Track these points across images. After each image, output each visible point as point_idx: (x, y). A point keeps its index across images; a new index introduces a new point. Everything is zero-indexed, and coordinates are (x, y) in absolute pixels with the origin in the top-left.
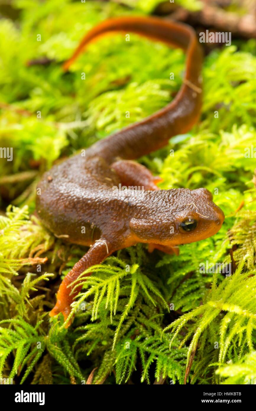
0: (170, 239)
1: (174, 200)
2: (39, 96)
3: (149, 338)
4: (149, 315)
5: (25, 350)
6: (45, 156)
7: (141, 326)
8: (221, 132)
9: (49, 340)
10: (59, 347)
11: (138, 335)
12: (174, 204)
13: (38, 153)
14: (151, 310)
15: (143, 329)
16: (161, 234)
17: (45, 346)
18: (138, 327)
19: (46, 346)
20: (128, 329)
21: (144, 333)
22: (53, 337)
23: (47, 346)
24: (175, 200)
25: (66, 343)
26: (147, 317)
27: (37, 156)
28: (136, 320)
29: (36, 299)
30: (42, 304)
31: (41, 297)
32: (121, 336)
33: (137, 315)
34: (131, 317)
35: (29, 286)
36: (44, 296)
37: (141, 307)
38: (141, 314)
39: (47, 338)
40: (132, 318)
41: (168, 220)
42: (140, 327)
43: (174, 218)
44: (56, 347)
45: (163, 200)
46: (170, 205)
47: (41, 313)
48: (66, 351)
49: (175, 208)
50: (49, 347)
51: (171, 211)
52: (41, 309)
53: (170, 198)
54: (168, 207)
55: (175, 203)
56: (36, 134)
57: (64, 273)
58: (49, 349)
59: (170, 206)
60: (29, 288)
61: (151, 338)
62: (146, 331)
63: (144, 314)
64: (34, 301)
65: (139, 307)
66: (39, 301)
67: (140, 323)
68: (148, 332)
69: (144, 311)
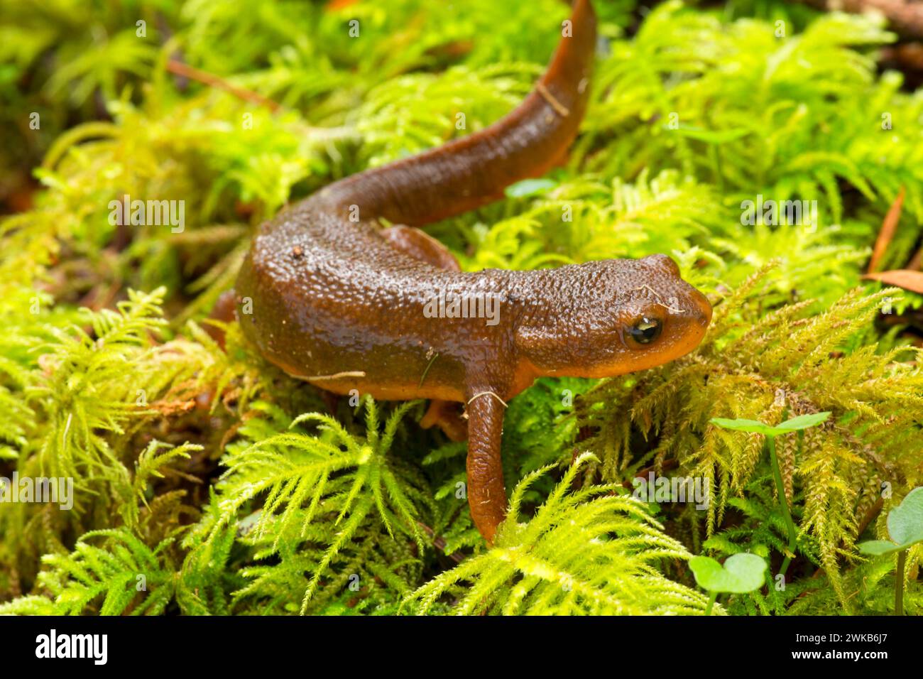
0: (607, 363)
1: (604, 281)
2: (287, 64)
3: (384, 607)
4: (392, 557)
5: (127, 594)
6: (263, 195)
7: (373, 580)
8: (617, 182)
9: (183, 582)
10: (203, 599)
11: (364, 598)
12: (607, 291)
13: (250, 188)
14: (399, 548)
15: (374, 587)
16: (589, 354)
17: (172, 592)
18: (366, 581)
19: (175, 591)
20: (344, 584)
21: (375, 596)
22: (192, 577)
23: (177, 592)
24: (606, 282)
25: (219, 592)
26: (389, 562)
27: (246, 196)
28: (364, 566)
29: (166, 498)
30: (179, 511)
31: (177, 495)
32: (328, 596)
33: (367, 556)
34: (353, 559)
35: (149, 468)
36: (184, 492)
37: (377, 540)
38: (376, 554)
39: (178, 577)
40: (355, 562)
41: (601, 323)
42: (369, 582)
43: (613, 319)
44: (195, 596)
45: (582, 284)
46: (599, 292)
47: (174, 526)
48: (216, 608)
49: (610, 298)
50: (179, 596)
51: (603, 305)
52: (173, 519)
53: (593, 279)
54: (596, 297)
55: (608, 288)
56: (256, 147)
57: (230, 448)
58: (181, 598)
59: (599, 295)
60: (148, 470)
61: (387, 607)
62: (379, 592)
63: (383, 554)
64: (162, 501)
65: (373, 541)
66: (172, 503)
67: (371, 574)
68: (384, 594)
69: (384, 548)
